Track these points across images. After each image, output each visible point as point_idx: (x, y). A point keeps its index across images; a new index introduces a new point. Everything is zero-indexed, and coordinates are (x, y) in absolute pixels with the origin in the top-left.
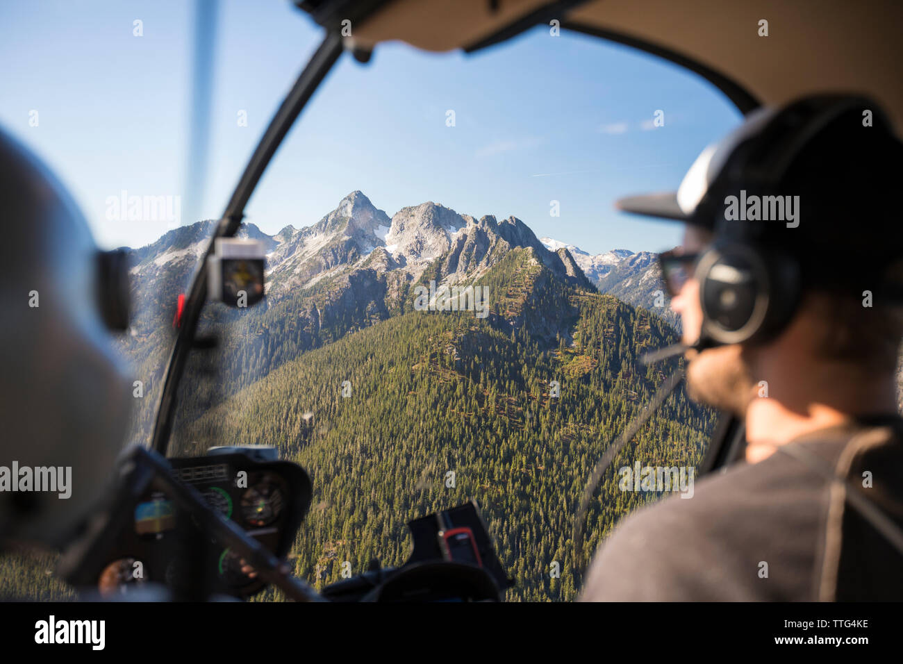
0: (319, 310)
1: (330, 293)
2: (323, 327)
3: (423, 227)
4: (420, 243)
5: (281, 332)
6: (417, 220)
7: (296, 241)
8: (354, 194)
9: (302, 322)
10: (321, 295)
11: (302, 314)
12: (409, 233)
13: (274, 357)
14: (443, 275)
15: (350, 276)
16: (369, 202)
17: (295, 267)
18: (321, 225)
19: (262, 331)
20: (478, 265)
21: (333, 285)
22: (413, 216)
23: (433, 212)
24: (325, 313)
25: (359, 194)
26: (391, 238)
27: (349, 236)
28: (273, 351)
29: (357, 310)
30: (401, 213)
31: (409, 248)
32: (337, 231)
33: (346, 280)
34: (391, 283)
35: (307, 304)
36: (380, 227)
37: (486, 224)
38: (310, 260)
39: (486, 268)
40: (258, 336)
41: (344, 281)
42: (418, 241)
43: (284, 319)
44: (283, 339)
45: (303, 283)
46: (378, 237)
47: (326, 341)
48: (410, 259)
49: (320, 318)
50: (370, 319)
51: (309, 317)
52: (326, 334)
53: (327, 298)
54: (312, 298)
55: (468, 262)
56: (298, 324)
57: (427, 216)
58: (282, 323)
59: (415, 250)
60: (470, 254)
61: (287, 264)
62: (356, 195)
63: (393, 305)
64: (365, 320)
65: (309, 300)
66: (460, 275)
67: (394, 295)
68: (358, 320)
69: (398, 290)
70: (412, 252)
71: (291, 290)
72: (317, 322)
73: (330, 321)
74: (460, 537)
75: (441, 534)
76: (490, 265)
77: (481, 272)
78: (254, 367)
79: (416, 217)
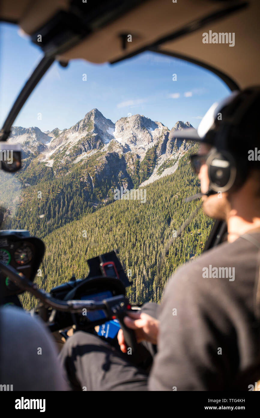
0: (91, 177)
1: (96, 166)
2: (95, 187)
3: (135, 128)
4: (135, 137)
5: (72, 191)
6: (131, 124)
7: (62, 137)
8: (94, 110)
9: (83, 184)
10: (91, 168)
11: (81, 180)
12: (127, 132)
13: (70, 207)
14: (158, 155)
15: (106, 157)
16: (102, 115)
17: (66, 151)
18: (75, 128)
19: (59, 190)
20: (179, 150)
21: (97, 162)
22: (128, 122)
23: (140, 120)
24: (96, 179)
25: (97, 110)
26: (117, 134)
27: (96, 133)
28: (69, 202)
29: (113, 176)
30: (120, 121)
31: (130, 140)
32: (88, 131)
33: (105, 159)
34: (128, 160)
35: (84, 174)
36: (109, 128)
37: (180, 126)
38: (75, 147)
39: (184, 151)
40: (57, 193)
41: (103, 160)
42: (134, 136)
43: (72, 182)
44: (73, 195)
45: (73, 160)
46: (110, 134)
47: (98, 195)
48: (132, 146)
49: (93, 182)
50: (121, 182)
51: (86, 181)
52: (98, 191)
53: (96, 170)
54: (86, 170)
55: (172, 148)
56: (81, 185)
57: (137, 122)
58: (71, 185)
59: (133, 141)
60: (173, 143)
61: (60, 149)
62: (95, 111)
63: (132, 173)
64: (118, 183)
65: (84, 171)
66: (168, 155)
67: (132, 167)
68: (115, 182)
69: (133, 164)
70: (132, 142)
71: (66, 164)
72: (91, 184)
73: (99, 184)
74: (109, 266)
75: (101, 264)
76: (186, 149)
77: (181, 153)
78: (58, 213)
79: (130, 123)
